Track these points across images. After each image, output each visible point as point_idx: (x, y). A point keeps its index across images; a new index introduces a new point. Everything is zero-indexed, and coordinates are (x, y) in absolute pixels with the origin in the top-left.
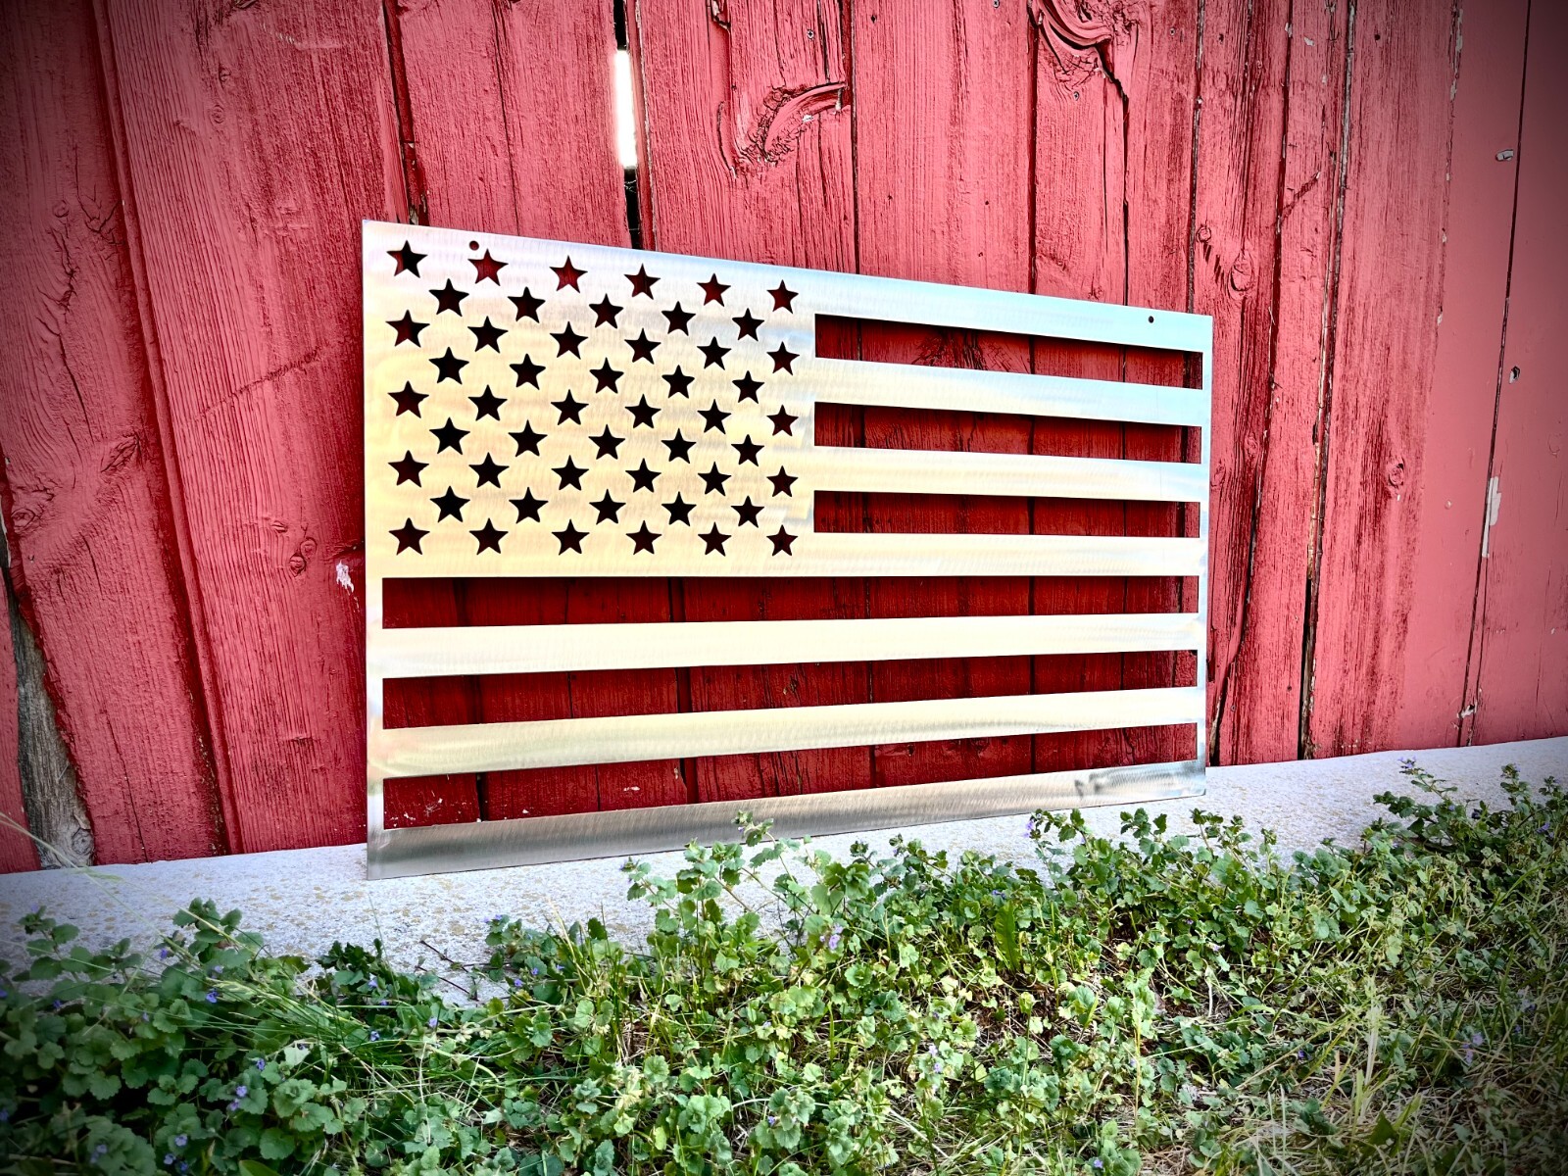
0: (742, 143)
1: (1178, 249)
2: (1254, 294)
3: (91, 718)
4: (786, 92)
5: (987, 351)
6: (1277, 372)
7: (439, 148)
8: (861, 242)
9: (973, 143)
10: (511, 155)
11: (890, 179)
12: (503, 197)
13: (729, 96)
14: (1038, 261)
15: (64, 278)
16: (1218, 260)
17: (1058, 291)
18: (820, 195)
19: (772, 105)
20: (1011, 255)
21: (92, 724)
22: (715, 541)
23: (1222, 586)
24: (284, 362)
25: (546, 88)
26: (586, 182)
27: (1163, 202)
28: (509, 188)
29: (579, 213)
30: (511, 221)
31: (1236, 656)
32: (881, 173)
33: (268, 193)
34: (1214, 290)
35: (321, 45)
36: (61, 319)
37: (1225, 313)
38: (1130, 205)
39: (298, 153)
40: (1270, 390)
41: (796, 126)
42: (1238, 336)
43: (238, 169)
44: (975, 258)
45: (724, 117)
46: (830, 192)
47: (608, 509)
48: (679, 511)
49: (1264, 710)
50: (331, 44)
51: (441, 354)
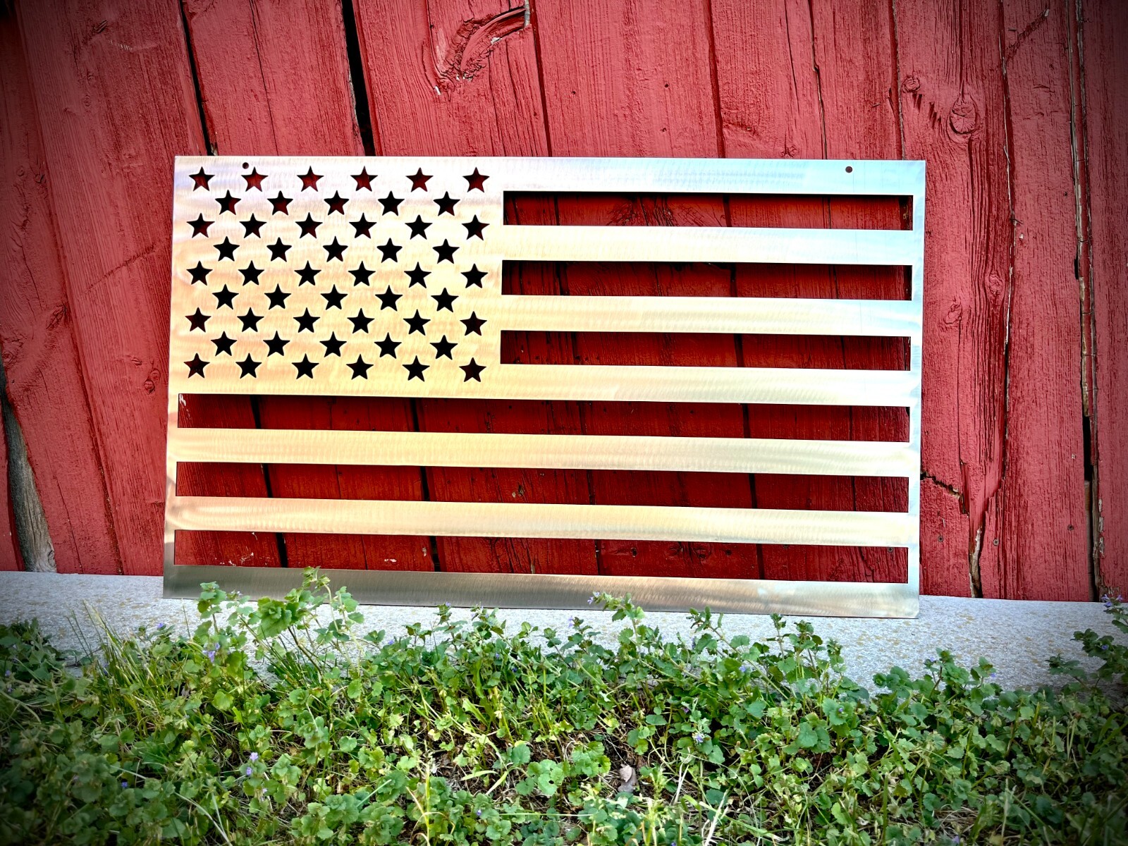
0: (441, 67)
1: (882, 101)
2: (982, 135)
3: (49, 481)
4: (475, 22)
5: (677, 211)
6: (1018, 208)
7: (221, 102)
8: (551, 132)
9: (648, 37)
10: (268, 100)
11: (573, 78)
12: (264, 131)
13: (429, 33)
14: (725, 130)
15: (23, 212)
16: (932, 107)
17: (748, 152)
18: (511, 98)
19: (466, 34)
20: (696, 127)
21: (50, 486)
22: (416, 370)
23: (969, 421)
24: (133, 253)
25: (289, 50)
26: (322, 113)
27: (859, 61)
28: (269, 123)
29: (319, 135)
30: (271, 145)
31: (996, 491)
32: (564, 75)
33: (117, 146)
34: (931, 136)
35: (145, 47)
36: (22, 236)
37: (947, 157)
38: (822, 69)
39: (134, 119)
40: (1012, 227)
41: (485, 47)
42: (967, 177)
43: (100, 133)
44: (659, 134)
45: (426, 50)
46: (520, 95)
47: (333, 346)
48: (388, 347)
49: (1038, 547)
50: (150, 45)
51: (221, 242)
